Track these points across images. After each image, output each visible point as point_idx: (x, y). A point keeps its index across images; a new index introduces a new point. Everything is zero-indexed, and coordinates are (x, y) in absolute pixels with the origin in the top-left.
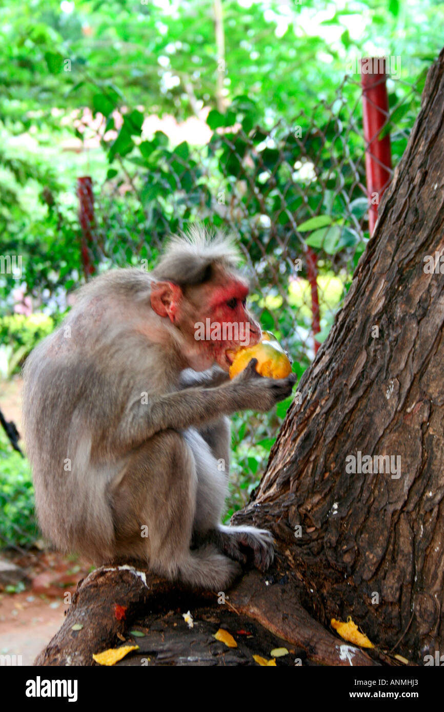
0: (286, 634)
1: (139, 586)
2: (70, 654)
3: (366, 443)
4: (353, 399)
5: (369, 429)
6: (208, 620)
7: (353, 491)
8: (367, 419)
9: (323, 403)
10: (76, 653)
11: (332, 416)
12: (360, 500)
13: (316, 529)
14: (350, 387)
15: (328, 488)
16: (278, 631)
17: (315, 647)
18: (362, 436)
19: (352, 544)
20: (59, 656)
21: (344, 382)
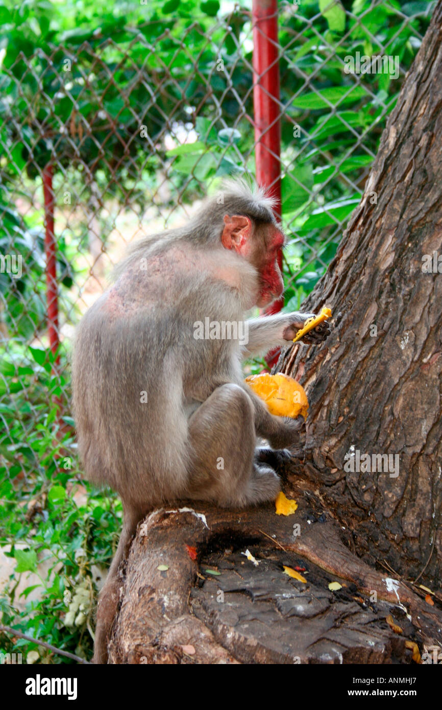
0: (336, 569)
1: (202, 527)
2: (165, 594)
3: (381, 390)
4: (366, 348)
5: (384, 377)
6: (268, 558)
7: (368, 434)
8: (382, 368)
9: (333, 350)
10: (171, 592)
11: (344, 363)
12: (376, 443)
13: (338, 470)
14: (362, 336)
15: (344, 431)
16: (328, 566)
17: (364, 581)
18: (377, 383)
19: (370, 484)
20: (154, 595)
21: (356, 332)
